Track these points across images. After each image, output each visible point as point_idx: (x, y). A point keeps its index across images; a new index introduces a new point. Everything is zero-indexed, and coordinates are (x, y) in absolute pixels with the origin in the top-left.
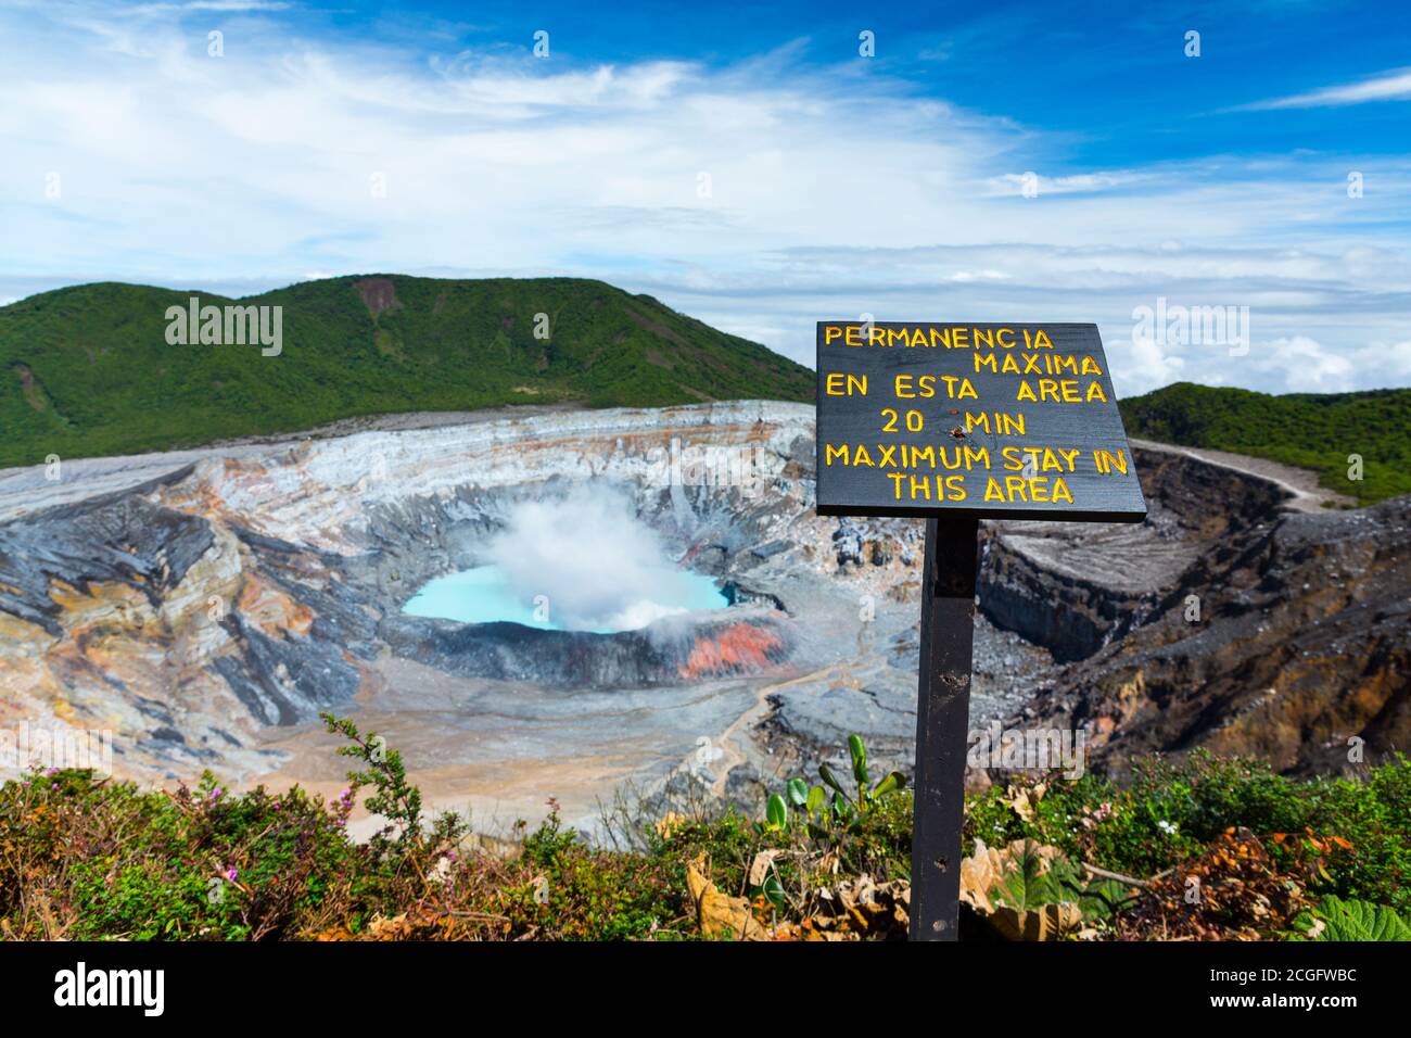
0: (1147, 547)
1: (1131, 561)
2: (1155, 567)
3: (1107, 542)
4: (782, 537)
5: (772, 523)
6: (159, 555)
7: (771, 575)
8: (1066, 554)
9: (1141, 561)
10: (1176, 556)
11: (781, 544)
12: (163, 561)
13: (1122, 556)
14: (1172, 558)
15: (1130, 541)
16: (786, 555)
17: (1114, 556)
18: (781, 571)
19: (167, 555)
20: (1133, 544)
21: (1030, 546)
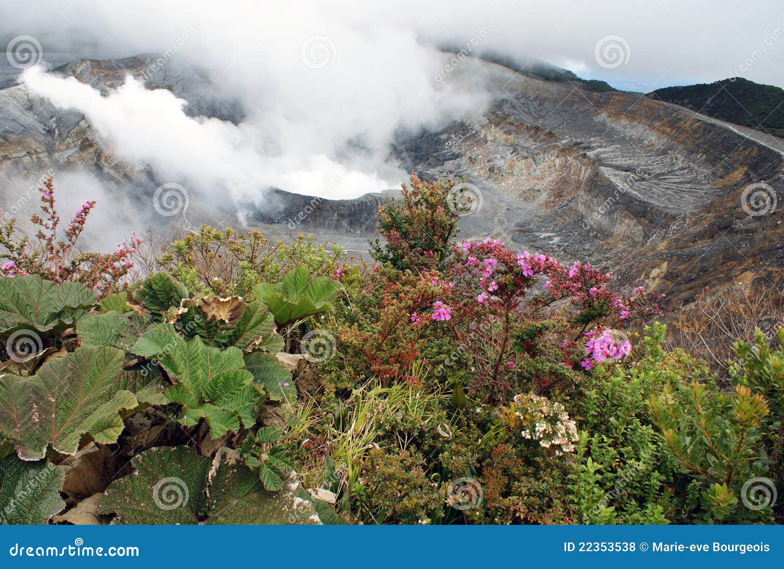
0: (689, 186)
1: (676, 193)
2: (691, 199)
3: (665, 179)
4: (455, 150)
5: (449, 139)
6: (51, 121)
7: (444, 174)
8: (637, 184)
9: (683, 194)
10: (706, 193)
11: (454, 154)
12: (54, 125)
13: (672, 189)
14: (703, 194)
15: (680, 180)
16: (456, 162)
17: (667, 189)
18: (451, 172)
19: (56, 122)
20: (681, 183)
21: (616, 175)
